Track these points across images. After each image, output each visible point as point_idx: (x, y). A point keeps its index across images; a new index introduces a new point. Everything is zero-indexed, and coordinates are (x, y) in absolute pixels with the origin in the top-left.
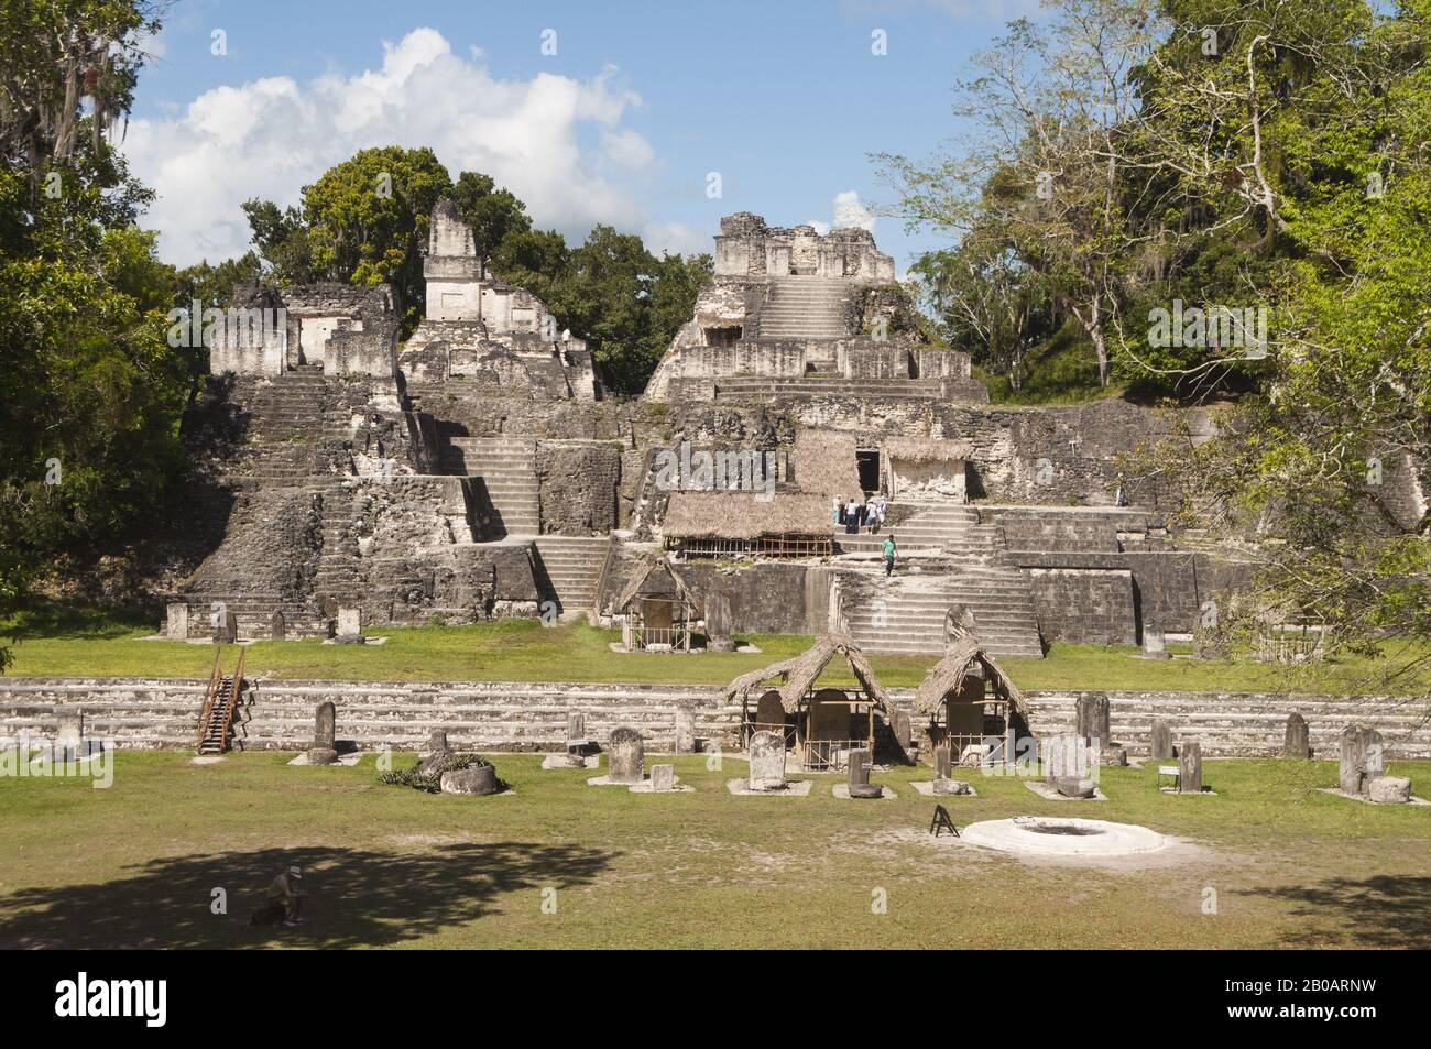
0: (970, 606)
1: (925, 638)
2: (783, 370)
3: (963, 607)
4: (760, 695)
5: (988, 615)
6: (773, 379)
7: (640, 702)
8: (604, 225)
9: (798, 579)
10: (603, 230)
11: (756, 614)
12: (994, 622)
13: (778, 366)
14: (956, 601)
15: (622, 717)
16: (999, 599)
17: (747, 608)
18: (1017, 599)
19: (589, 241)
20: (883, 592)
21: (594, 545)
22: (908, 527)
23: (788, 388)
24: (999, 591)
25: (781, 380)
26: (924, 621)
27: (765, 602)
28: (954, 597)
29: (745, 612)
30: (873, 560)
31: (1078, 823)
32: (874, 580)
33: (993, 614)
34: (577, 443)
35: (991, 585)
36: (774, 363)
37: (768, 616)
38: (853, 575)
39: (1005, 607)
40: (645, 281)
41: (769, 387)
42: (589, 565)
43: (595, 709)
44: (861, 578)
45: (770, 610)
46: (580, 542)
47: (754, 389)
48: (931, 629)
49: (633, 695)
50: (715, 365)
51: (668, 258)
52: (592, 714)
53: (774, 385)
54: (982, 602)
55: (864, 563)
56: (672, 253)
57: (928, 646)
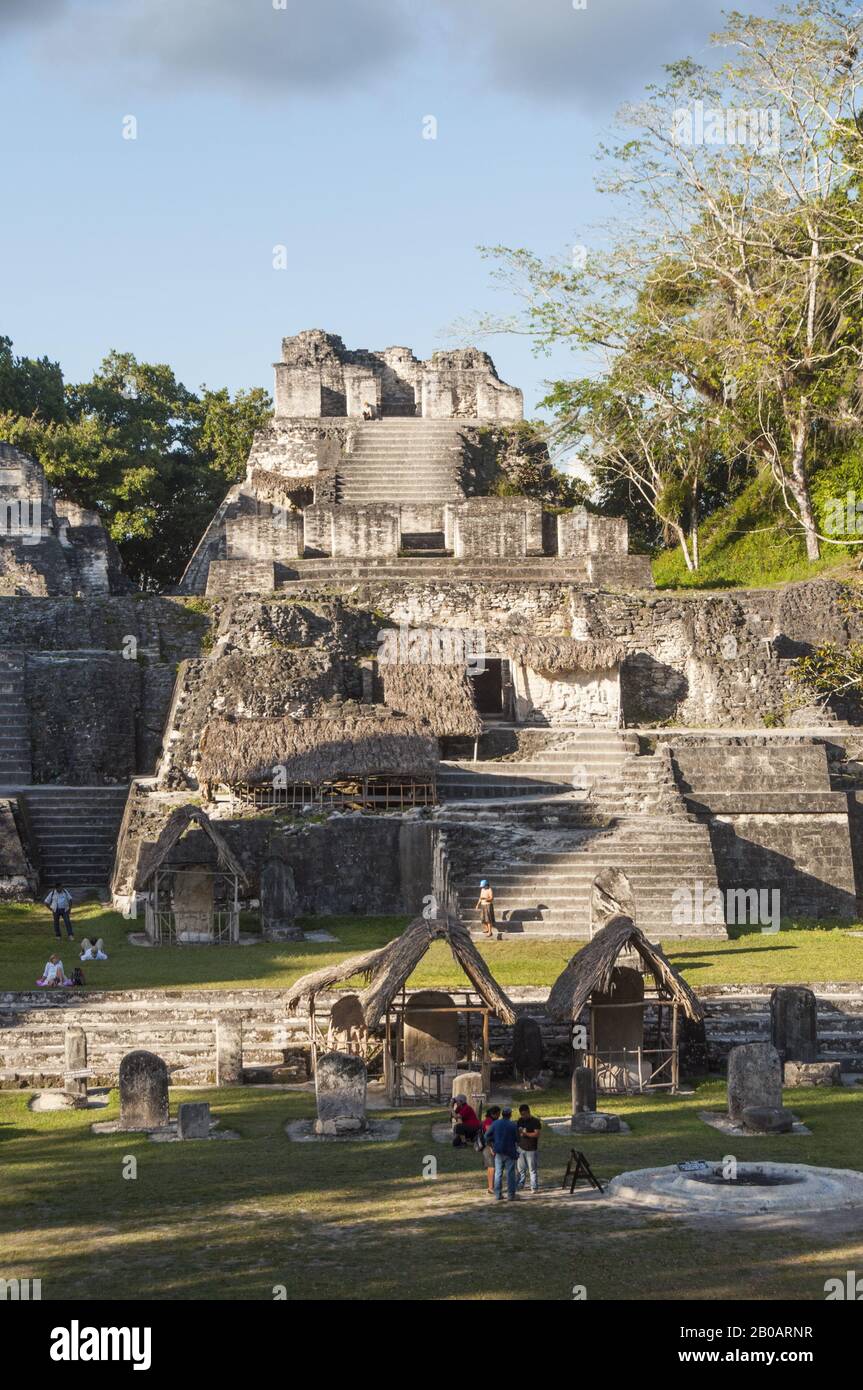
0: (624, 871)
1: (565, 916)
2: (369, 547)
3: (614, 872)
4: (334, 1001)
5: (651, 881)
6: (355, 560)
7: (166, 1014)
8: (120, 352)
9: (389, 838)
10: (118, 357)
11: (331, 889)
12: (660, 892)
13: (362, 542)
14: (607, 863)
15: (141, 1037)
16: (667, 859)
17: (319, 881)
18: (690, 858)
19: (100, 373)
20: (506, 854)
21: (108, 797)
22: (542, 762)
23: (376, 572)
24: (666, 848)
25: (366, 561)
26: (562, 892)
27: (343, 871)
28: (604, 857)
29: (316, 887)
30: (493, 809)
31: (768, 1167)
32: (495, 838)
33: (658, 881)
34: (82, 655)
35: (654, 839)
36: (356, 538)
37: (348, 891)
38: (464, 830)
39: (675, 870)
40: (179, 428)
41: (349, 572)
42: (101, 825)
43: (103, 1026)
44: (476, 834)
45: (351, 883)
46: (87, 793)
47: (329, 574)
48: (573, 902)
49: (157, 1005)
50: (275, 543)
51: (209, 395)
52: (99, 1033)
53: (356, 569)
54: (643, 864)
55: (481, 814)
56: (215, 389)
57: (570, 927)
